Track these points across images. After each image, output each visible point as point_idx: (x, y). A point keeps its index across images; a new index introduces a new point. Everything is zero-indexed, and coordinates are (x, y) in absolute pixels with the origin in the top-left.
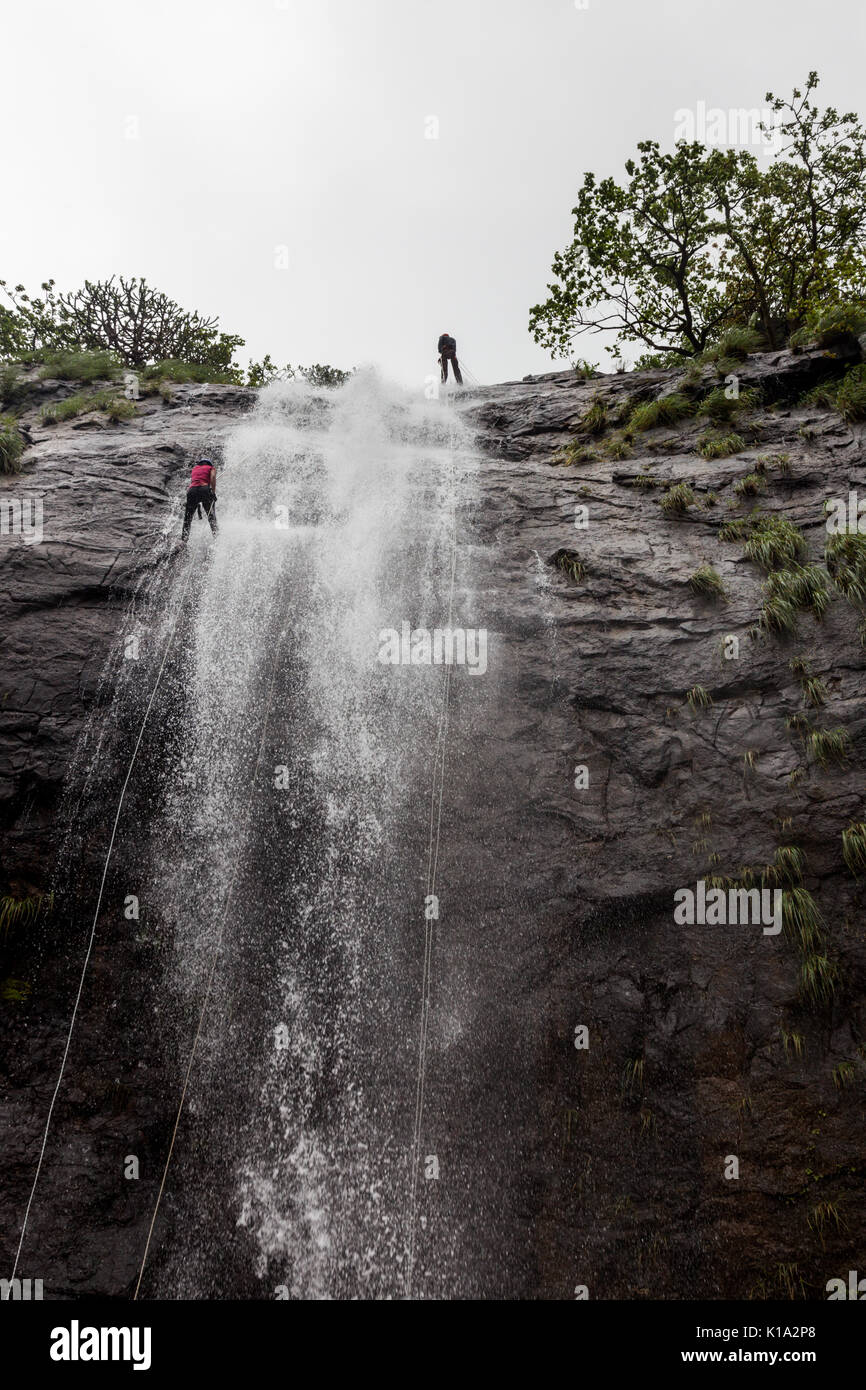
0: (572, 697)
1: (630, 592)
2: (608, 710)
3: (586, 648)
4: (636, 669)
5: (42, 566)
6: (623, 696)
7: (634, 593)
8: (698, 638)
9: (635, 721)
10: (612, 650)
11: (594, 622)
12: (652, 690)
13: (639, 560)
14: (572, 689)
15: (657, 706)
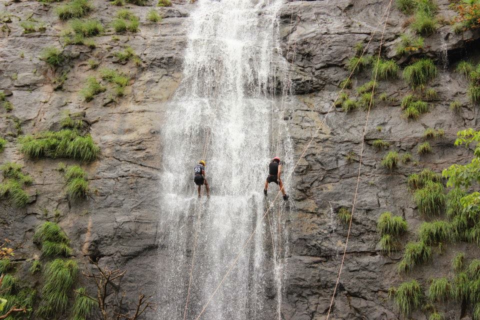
0: (346, 292)
1: (369, 232)
2: (360, 298)
3: (352, 266)
4: (371, 278)
5: (130, 236)
6: (366, 291)
7: (371, 232)
8: (395, 262)
9: (371, 304)
10: (362, 268)
11: (355, 252)
12: (376, 289)
13: (373, 210)
14: (346, 288)
15: (379, 297)
